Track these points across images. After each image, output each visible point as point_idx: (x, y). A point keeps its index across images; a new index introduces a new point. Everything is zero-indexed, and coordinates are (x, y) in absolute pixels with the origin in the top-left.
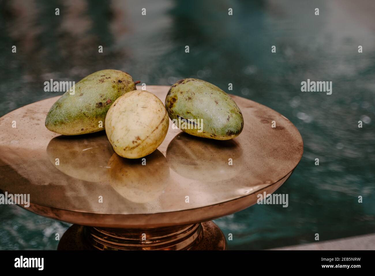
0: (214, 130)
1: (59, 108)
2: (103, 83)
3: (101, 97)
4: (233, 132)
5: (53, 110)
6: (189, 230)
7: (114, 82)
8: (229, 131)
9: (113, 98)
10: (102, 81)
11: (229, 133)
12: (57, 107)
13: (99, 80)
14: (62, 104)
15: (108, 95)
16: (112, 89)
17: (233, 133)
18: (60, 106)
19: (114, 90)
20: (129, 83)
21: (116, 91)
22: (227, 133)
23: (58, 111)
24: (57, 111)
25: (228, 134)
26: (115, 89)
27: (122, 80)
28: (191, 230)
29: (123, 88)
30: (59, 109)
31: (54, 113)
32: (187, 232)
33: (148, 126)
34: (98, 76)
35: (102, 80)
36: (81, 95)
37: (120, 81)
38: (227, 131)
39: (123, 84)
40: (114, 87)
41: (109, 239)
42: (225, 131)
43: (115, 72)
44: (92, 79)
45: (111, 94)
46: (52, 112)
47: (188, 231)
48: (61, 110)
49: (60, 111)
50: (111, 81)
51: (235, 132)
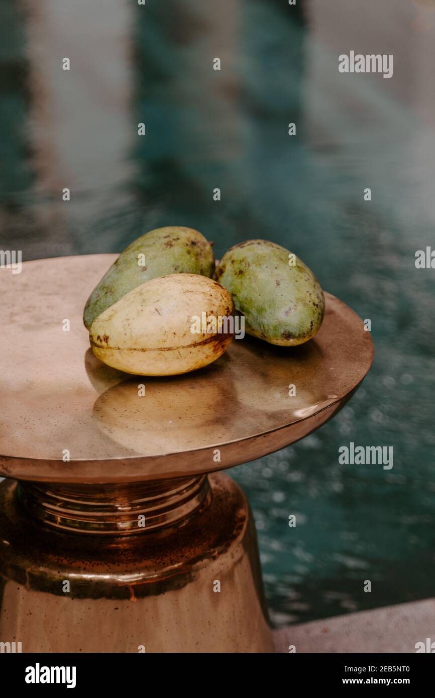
0: (264, 327)
1: (111, 295)
2: (172, 248)
3: (176, 269)
4: (294, 333)
5: (100, 299)
6: (187, 489)
7: (187, 245)
8: (285, 331)
9: (191, 270)
10: (170, 245)
11: (286, 334)
12: (106, 293)
13: (165, 244)
14: (114, 287)
15: (184, 266)
16: (188, 256)
17: (292, 336)
18: (111, 291)
19: (191, 257)
20: (205, 245)
21: (193, 259)
22: (283, 334)
23: (111, 299)
24: (108, 299)
25: (285, 336)
26: (192, 255)
27: (196, 241)
28: (191, 489)
29: (201, 254)
30: (111, 297)
31: (103, 303)
32: (183, 493)
33: (131, 336)
34: (159, 238)
35: (169, 243)
36: (144, 270)
37: (193, 243)
38: (282, 332)
39: (199, 247)
40: (189, 252)
41: (66, 505)
42: (280, 331)
43: (180, 229)
44: (151, 243)
45: (189, 263)
46: (98, 303)
47: (187, 491)
48: (114, 297)
49: (113, 299)
50: (183, 243)
51: (297, 335)
